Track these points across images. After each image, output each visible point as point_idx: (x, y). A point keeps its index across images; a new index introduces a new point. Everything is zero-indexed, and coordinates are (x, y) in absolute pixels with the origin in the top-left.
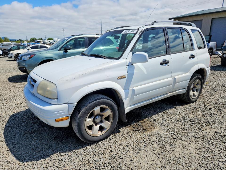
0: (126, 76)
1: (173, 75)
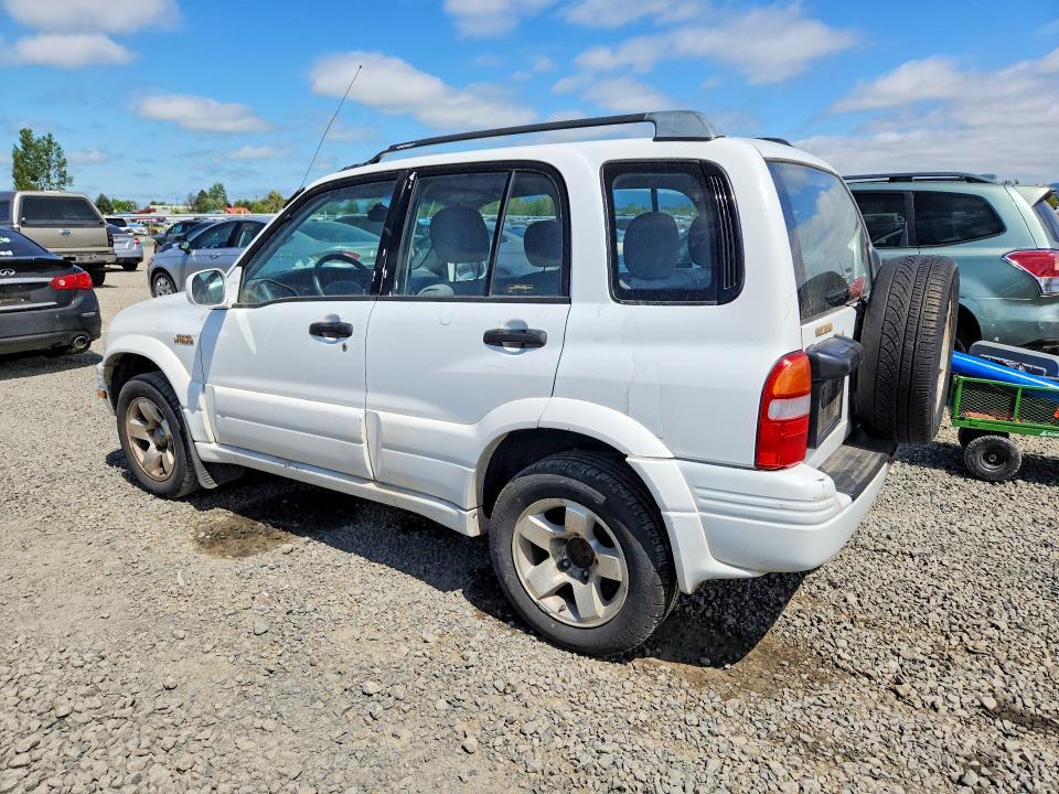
0: (196, 341)
1: (373, 398)
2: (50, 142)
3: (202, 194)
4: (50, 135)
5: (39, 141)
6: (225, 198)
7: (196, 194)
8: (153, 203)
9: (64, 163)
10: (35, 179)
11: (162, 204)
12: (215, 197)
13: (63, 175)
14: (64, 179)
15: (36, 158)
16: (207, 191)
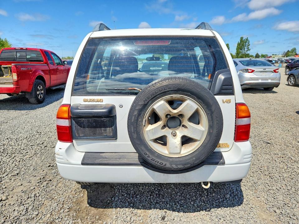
2: (247, 40)
3: (288, 51)
4: (247, 38)
5: (244, 40)
6: (296, 52)
7: (286, 52)
8: (273, 55)
9: (249, 45)
10: (241, 50)
11: (276, 55)
12: (292, 52)
13: (248, 48)
14: (248, 50)
15: (242, 45)
16: (290, 50)
